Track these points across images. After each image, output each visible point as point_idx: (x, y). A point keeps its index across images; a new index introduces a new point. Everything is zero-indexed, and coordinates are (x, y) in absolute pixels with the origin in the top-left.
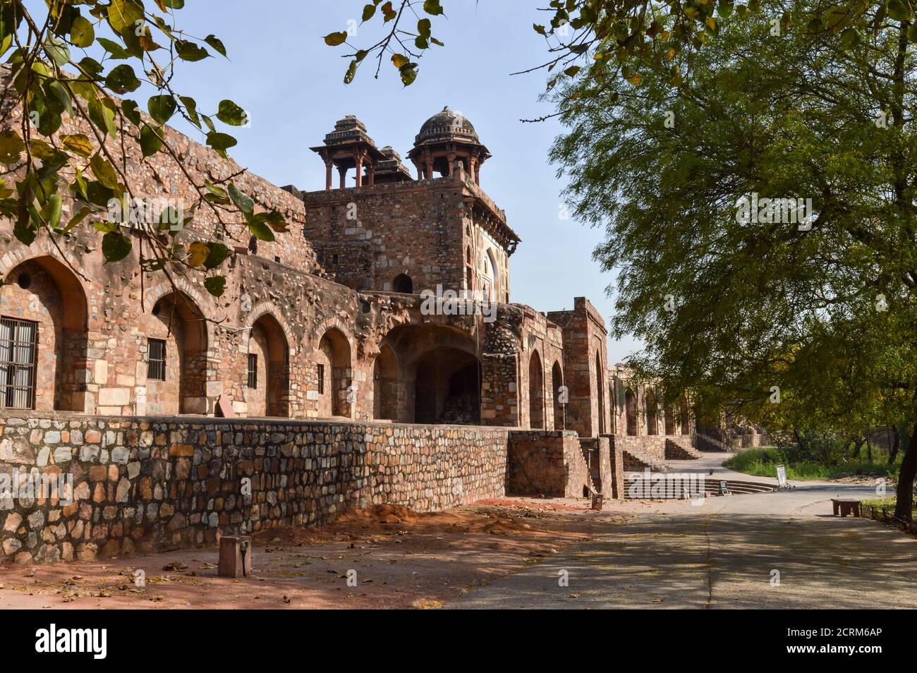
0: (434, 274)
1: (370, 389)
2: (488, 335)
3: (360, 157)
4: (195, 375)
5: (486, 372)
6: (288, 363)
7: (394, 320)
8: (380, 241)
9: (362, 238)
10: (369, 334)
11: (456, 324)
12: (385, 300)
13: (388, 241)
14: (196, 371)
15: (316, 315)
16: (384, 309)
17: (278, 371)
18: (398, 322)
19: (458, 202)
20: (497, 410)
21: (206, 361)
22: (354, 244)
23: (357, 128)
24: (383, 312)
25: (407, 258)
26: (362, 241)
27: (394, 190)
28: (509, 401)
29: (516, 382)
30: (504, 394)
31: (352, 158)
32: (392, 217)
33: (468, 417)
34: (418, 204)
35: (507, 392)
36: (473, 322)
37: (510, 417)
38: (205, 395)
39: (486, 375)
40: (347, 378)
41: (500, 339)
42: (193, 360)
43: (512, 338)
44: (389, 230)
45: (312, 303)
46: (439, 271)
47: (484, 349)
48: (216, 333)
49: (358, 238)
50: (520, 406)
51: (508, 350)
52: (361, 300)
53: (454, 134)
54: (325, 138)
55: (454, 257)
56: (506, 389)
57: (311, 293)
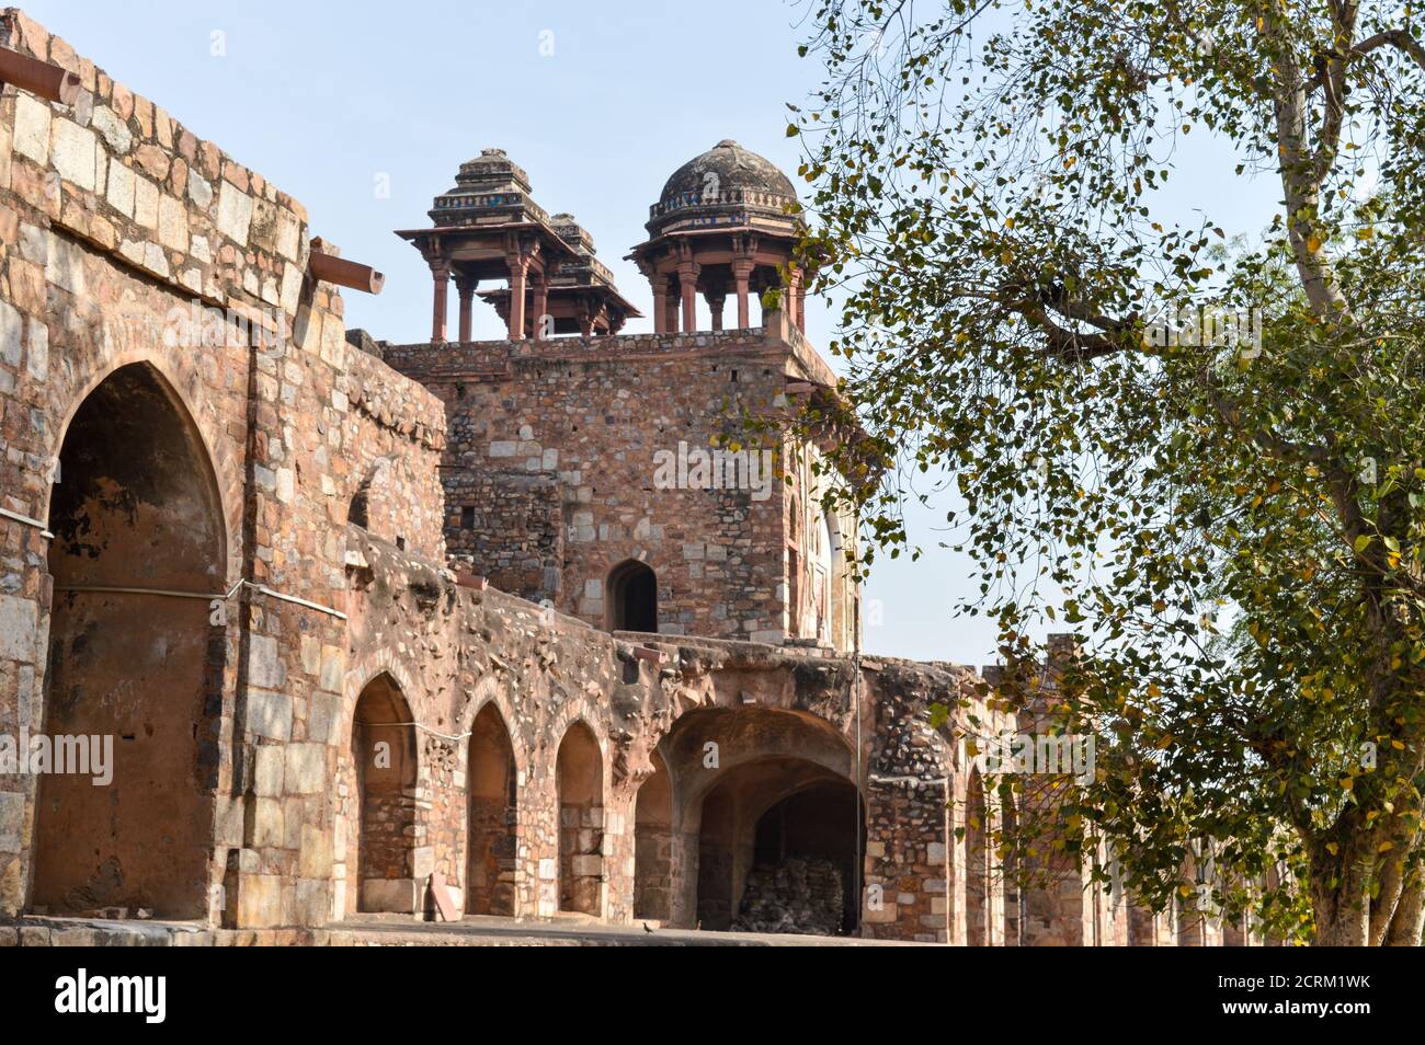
0: (710, 563)
1: (630, 850)
2: (880, 734)
3: (523, 261)
4: (390, 834)
5: (876, 818)
6: (513, 802)
7: (683, 698)
8: (576, 478)
9: (532, 466)
10: (638, 731)
11: (812, 708)
12: (668, 657)
13: (597, 479)
14: (391, 827)
15: (552, 695)
16: (668, 676)
17: (492, 818)
18: (691, 702)
19: (773, 393)
20: (901, 905)
21: (413, 806)
22: (515, 481)
23: (515, 188)
24: (665, 681)
25: (646, 521)
26: (531, 474)
27: (615, 353)
28: (929, 886)
29: (943, 842)
30: (916, 869)
31: (501, 261)
32: (610, 420)
33: (806, 914)
34: (675, 391)
35: (925, 864)
36: (848, 705)
37: (930, 921)
38: (410, 875)
39: (876, 824)
40: (594, 829)
41: (909, 744)
42: (383, 804)
43: (936, 742)
44: (602, 450)
45: (543, 670)
46: (724, 557)
47: (873, 765)
48: (427, 750)
49: (521, 466)
50: (952, 897)
51: (927, 770)
52: (620, 655)
53: (752, 211)
54: (431, 207)
55: (760, 524)
56: (921, 857)
57: (544, 649)
